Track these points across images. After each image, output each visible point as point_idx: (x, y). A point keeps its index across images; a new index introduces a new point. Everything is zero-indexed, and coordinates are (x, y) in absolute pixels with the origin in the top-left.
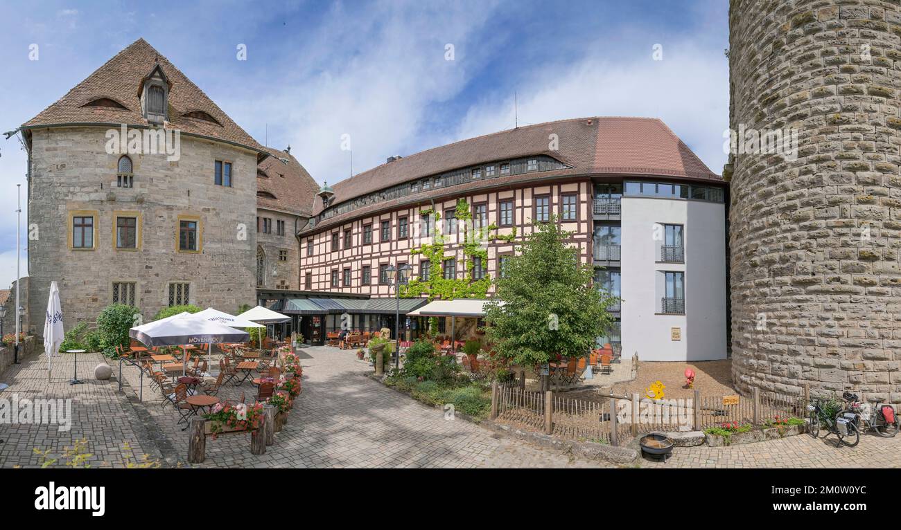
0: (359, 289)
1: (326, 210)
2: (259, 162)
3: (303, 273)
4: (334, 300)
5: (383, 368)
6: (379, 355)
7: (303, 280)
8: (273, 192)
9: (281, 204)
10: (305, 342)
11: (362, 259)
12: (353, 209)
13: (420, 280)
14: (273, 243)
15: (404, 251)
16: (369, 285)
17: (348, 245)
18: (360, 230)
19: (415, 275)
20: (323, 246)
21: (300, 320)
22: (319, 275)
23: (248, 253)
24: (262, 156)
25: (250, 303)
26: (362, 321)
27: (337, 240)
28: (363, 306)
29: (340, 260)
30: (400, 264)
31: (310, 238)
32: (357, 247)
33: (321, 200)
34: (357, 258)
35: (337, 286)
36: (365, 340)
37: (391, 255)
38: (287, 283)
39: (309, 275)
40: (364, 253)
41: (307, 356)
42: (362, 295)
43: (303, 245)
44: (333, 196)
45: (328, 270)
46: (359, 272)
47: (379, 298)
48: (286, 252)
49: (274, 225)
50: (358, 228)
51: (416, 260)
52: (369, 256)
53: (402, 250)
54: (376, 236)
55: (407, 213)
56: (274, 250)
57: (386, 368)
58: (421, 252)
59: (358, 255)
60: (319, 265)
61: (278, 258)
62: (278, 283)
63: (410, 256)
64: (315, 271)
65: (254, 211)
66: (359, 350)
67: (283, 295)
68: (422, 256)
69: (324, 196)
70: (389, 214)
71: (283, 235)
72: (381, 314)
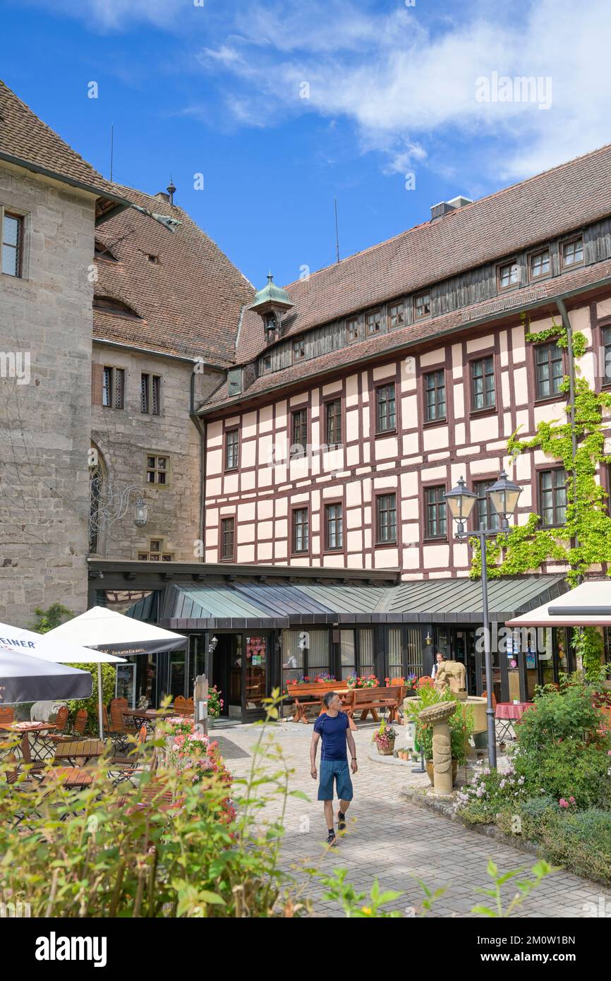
0: (368, 556)
1: (273, 348)
2: (99, 220)
3: (212, 517)
4: (303, 588)
5: (454, 777)
6: (440, 742)
7: (213, 537)
8: (131, 300)
9: (150, 330)
10: (224, 713)
11: (374, 474)
12: (346, 342)
13: (540, 524)
14: (131, 436)
15: (490, 447)
16: (396, 544)
17: (334, 436)
18: (366, 397)
19: (522, 510)
20: (265, 442)
21: (210, 648)
22: (256, 521)
23: (67, 458)
24: (107, 208)
25: (67, 602)
26: (380, 649)
27: (305, 425)
28: (383, 603)
29: (313, 478)
30: (481, 484)
31: (231, 422)
32: (360, 442)
33: (259, 322)
34: (359, 471)
35: (306, 553)
36: (391, 701)
37: (453, 459)
38: (169, 547)
39: (228, 524)
40: (378, 457)
41: (235, 751)
42: (378, 572)
43: (211, 443)
44: (290, 312)
45: (282, 506)
46: (368, 510)
47: (426, 581)
48: (164, 460)
49: (134, 388)
50: (360, 392)
51: (523, 467)
52: (392, 465)
53: (483, 445)
54: (410, 411)
55: (492, 344)
56: (131, 453)
57: (460, 775)
58: (537, 447)
59: (362, 464)
60: (257, 495)
61: (144, 477)
62: (144, 545)
63: (507, 459)
64: (245, 512)
65: (88, 349)
66: (380, 729)
67: (163, 576)
68: (541, 458)
69: (267, 312)
70: (492, 337)
71: (157, 413)
72: (434, 625)
